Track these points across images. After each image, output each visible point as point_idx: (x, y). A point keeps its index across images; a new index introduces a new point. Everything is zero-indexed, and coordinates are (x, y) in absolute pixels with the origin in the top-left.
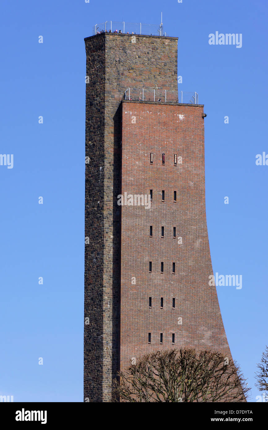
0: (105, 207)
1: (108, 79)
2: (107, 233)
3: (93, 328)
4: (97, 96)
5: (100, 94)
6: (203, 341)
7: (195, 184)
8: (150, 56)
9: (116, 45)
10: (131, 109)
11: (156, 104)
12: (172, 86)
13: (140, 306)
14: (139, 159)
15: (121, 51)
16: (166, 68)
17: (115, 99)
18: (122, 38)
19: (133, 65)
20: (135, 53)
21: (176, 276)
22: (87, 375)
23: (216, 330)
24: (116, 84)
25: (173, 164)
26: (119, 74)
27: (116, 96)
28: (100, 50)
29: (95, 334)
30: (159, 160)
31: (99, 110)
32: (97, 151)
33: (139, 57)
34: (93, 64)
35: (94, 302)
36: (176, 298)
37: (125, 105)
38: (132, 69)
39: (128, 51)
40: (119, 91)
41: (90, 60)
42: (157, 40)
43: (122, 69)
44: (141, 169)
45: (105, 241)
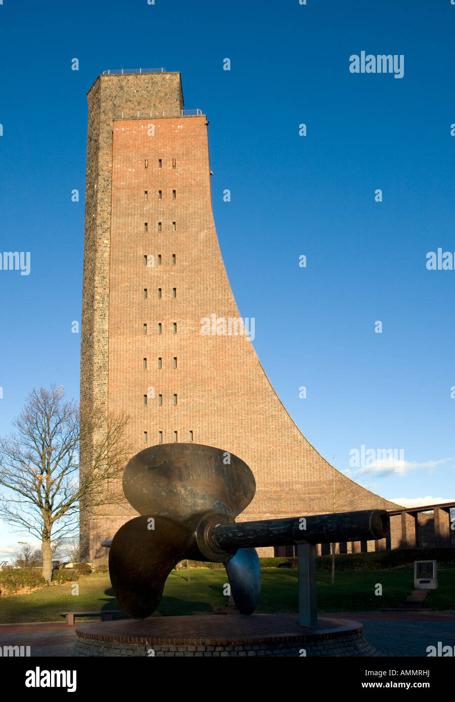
14: (132, 166)
45: (97, 246)
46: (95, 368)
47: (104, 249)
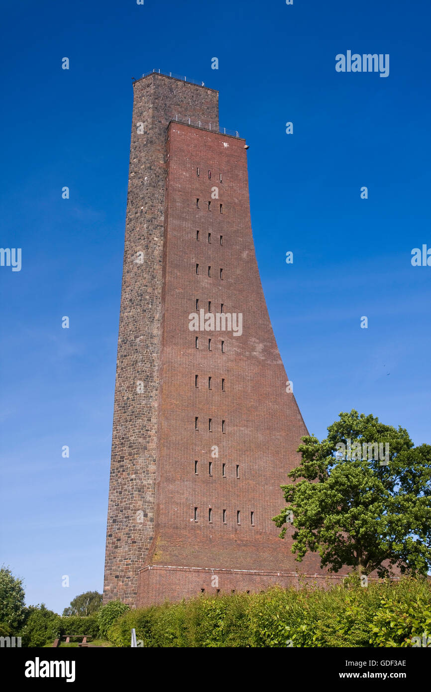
3: (130, 331)
5: (147, 120)
6: (255, 353)
8: (194, 99)
10: (178, 129)
14: (186, 171)
15: (168, 90)
16: (209, 111)
17: (162, 124)
18: (169, 80)
19: (179, 103)
20: (181, 94)
21: (224, 282)
22: (120, 384)
23: (268, 344)
24: (163, 113)
25: (218, 181)
26: (166, 106)
29: (133, 338)
30: (206, 175)
33: (185, 98)
36: (225, 304)
37: (173, 126)
39: (175, 92)
42: (200, 88)
44: (188, 179)
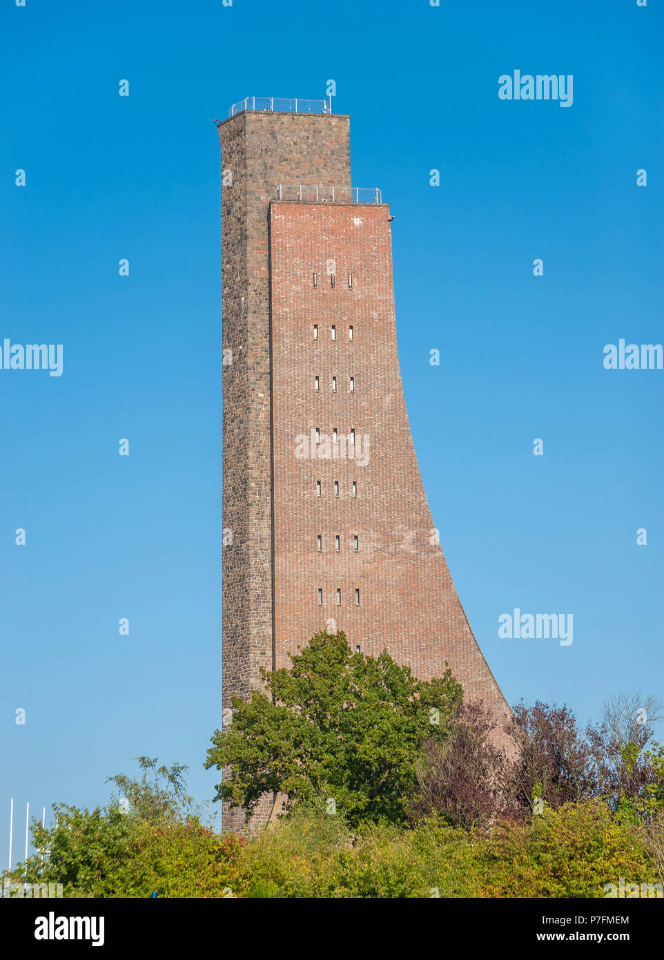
0: (250, 353)
1: (251, 175)
2: (253, 390)
4: (236, 200)
6: (402, 546)
7: (379, 315)
8: (310, 141)
9: (262, 127)
10: (284, 213)
11: (319, 204)
12: (343, 182)
13: (304, 494)
14: (296, 282)
15: (268, 136)
16: (334, 157)
17: (261, 202)
18: (269, 118)
19: (286, 156)
20: (288, 138)
22: (228, 606)
24: (262, 181)
25: (346, 288)
26: (266, 168)
27: (262, 198)
28: (238, 136)
29: (238, 542)
30: (327, 282)
31: (239, 220)
32: (236, 276)
33: (295, 144)
34: (231, 157)
35: (236, 494)
36: (358, 481)
37: (274, 207)
38: (286, 160)
39: (279, 137)
40: (267, 191)
41: (225, 152)
42: (319, 119)
43: (270, 161)
44: (299, 295)
45: (250, 402)
46: (252, 596)
47: (259, 406)
